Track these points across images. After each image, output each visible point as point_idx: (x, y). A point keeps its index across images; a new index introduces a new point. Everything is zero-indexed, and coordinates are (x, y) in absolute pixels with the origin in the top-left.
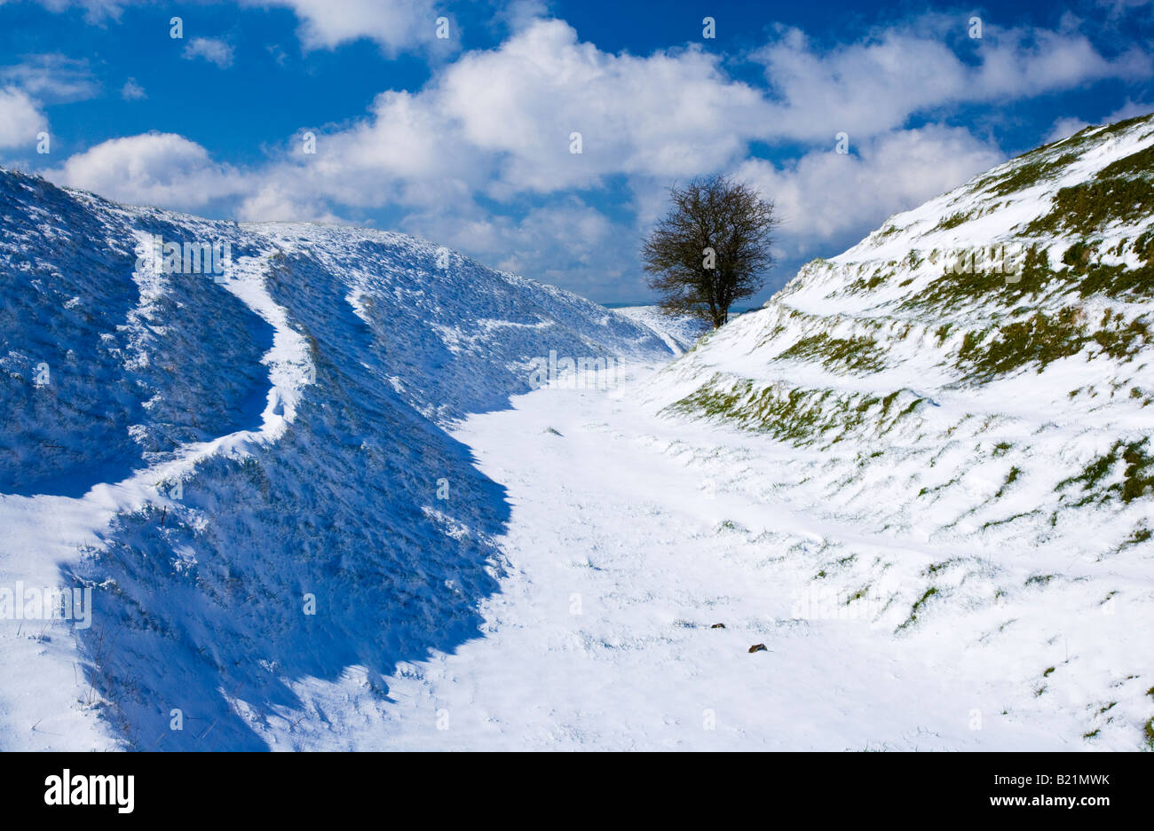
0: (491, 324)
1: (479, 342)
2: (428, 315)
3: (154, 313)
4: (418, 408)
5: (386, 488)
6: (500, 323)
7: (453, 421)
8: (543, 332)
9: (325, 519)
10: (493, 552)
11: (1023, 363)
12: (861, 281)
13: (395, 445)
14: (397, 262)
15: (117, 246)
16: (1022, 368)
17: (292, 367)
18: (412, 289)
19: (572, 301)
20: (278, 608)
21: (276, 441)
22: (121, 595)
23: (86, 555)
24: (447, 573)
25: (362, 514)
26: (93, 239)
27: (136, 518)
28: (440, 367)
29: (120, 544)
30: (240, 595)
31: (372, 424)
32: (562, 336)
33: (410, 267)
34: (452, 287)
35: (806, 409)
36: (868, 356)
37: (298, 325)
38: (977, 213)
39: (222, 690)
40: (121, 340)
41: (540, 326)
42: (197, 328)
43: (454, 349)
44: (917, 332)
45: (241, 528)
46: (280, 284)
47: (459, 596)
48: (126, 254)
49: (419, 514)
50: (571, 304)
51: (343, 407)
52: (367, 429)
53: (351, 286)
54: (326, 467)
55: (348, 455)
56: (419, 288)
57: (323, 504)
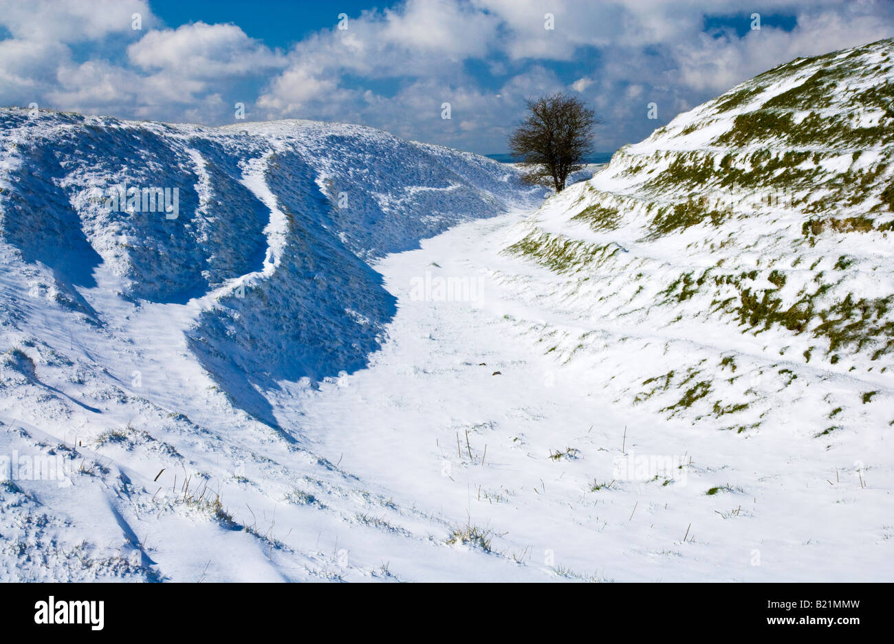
0: (414, 190)
1: (403, 204)
2: (370, 187)
3: (207, 210)
4: (354, 252)
5: (327, 299)
6: (421, 188)
7: (375, 259)
8: (450, 193)
9: (294, 315)
10: (382, 331)
11: (675, 228)
12: (631, 168)
13: (334, 276)
14: (352, 149)
15: (184, 168)
16: (675, 230)
17: (278, 235)
18: (361, 168)
19: (482, 164)
20: (271, 353)
21: (270, 277)
22: (207, 344)
23: (192, 328)
24: (354, 340)
25: (312, 312)
26: (172, 166)
27: (209, 314)
28: (374, 223)
29: (204, 325)
30: (255, 347)
31: (322, 265)
32: (465, 195)
33: (361, 152)
34: (389, 164)
35: (570, 253)
36: (612, 220)
37: (283, 207)
38: (701, 125)
39: (249, 381)
40: (194, 227)
41: (450, 188)
42: (228, 215)
43: (385, 210)
44: (638, 206)
45: (254, 318)
46: (274, 177)
47: (358, 351)
48: (189, 173)
49: (343, 312)
50: (482, 167)
51: (305, 256)
52: (318, 268)
53: (319, 171)
54: (295, 289)
55: (307, 282)
56: (366, 167)
57: (293, 307)
